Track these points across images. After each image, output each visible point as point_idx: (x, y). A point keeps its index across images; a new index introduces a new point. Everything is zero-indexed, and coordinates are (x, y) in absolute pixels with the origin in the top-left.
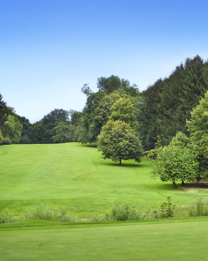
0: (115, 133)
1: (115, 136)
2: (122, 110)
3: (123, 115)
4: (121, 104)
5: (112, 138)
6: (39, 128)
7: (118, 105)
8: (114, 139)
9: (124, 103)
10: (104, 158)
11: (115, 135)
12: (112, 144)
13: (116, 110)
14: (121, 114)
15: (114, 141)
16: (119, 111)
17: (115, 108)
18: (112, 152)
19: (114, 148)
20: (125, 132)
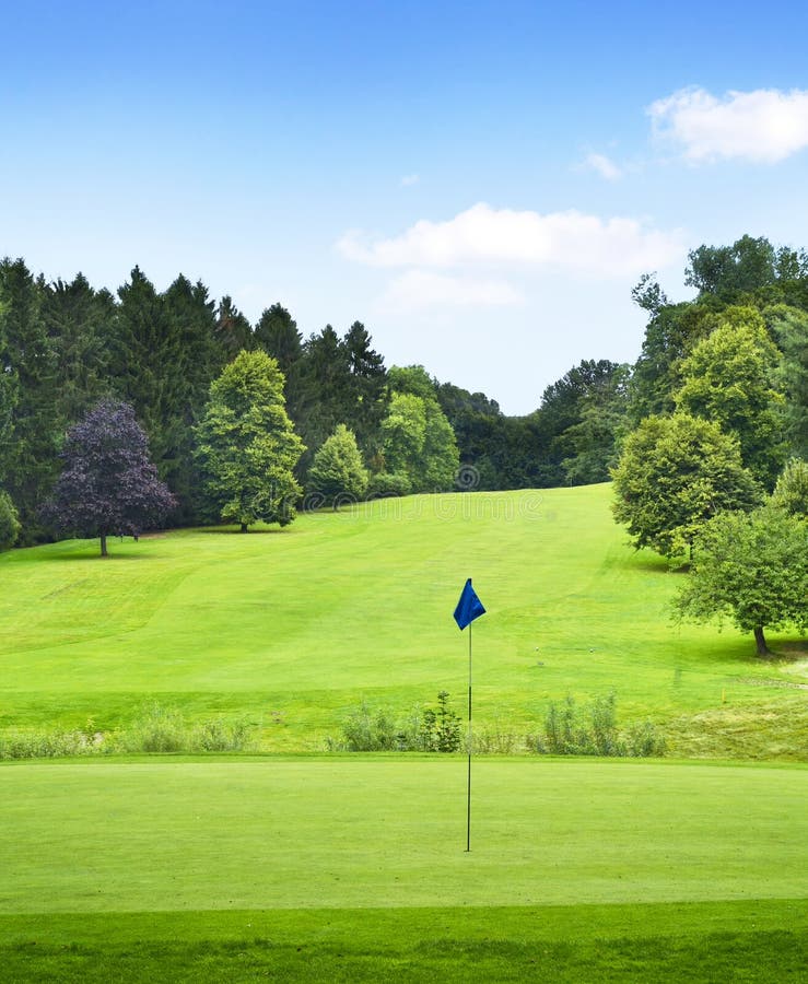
0: (664, 459)
1: (664, 471)
2: (718, 370)
3: (719, 390)
4: (716, 349)
5: (656, 477)
6: (529, 432)
7: (706, 356)
8: (662, 479)
9: (724, 345)
10: (637, 546)
11: (664, 464)
12: (654, 498)
13: (699, 373)
14: (715, 384)
15: (665, 488)
16: (707, 374)
17: (695, 365)
18: (656, 525)
19: (665, 509)
20: (703, 456)
